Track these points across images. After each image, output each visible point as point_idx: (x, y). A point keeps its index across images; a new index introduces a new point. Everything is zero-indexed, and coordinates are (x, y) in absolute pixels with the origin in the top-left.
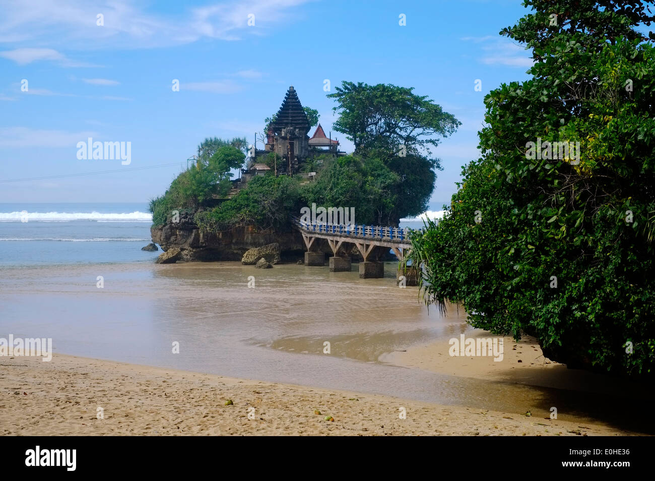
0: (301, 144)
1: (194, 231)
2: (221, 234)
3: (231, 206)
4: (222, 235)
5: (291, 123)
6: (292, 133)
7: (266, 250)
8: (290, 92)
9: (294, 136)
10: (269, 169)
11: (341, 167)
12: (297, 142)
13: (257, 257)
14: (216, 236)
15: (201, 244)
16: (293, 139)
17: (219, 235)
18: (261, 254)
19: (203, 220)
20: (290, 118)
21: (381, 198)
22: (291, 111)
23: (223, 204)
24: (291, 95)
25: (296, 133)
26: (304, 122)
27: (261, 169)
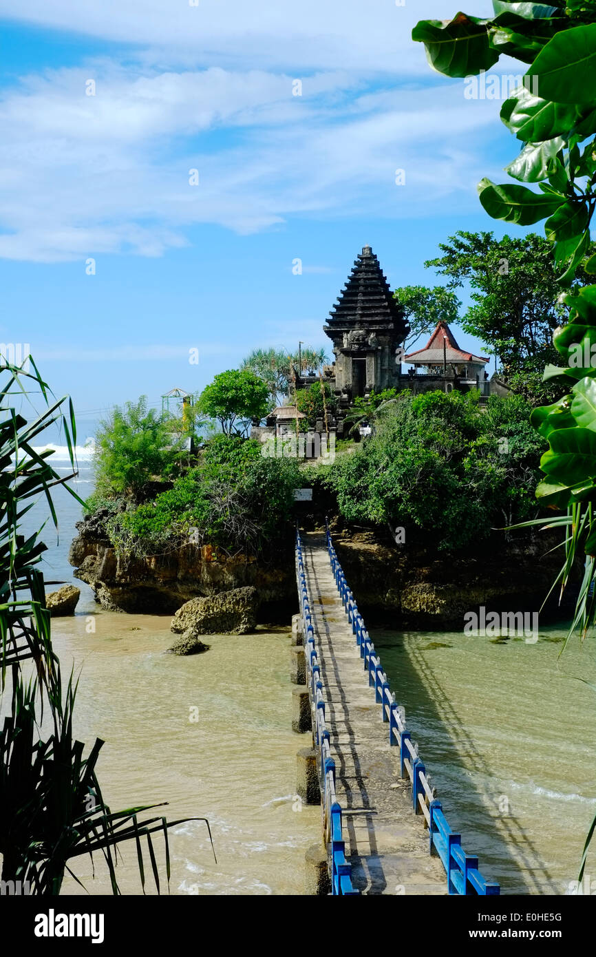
0: (382, 365)
1: (106, 551)
2: (153, 560)
4: (157, 562)
5: (361, 322)
6: (362, 342)
7: (223, 604)
8: (362, 259)
9: (365, 349)
10: (302, 416)
11: (416, 417)
12: (371, 361)
13: (202, 617)
14: (146, 564)
15: (118, 579)
16: (364, 354)
17: (150, 562)
18: (211, 612)
19: (118, 529)
20: (360, 312)
21: (505, 484)
22: (364, 296)
23: (158, 497)
24: (367, 265)
25: (370, 341)
26: (387, 318)
27: (285, 416)
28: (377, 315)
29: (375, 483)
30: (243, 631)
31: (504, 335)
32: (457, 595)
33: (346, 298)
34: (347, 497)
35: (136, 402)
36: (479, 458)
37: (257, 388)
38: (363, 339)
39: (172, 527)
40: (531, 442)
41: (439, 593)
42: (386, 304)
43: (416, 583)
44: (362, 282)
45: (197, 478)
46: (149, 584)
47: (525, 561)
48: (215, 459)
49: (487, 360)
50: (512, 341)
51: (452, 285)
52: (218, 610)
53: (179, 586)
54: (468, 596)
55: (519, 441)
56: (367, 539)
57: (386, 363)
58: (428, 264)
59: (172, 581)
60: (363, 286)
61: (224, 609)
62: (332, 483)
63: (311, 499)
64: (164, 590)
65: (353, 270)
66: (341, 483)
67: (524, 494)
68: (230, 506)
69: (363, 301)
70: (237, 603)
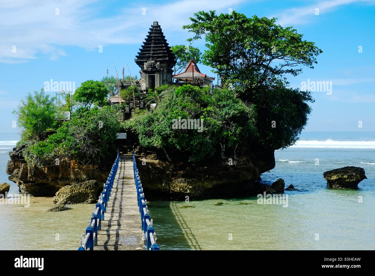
0: (163, 78)
1: (23, 164)
2: (46, 169)
4: (48, 169)
5: (153, 57)
6: (153, 66)
7: (79, 188)
8: (153, 27)
9: (155, 70)
10: (123, 101)
11: (177, 97)
12: (157, 75)
13: (69, 195)
14: (43, 171)
15: (29, 179)
16: (154, 72)
17: (45, 170)
18: (74, 192)
19: (29, 154)
20: (152, 52)
21: (222, 129)
22: (154, 45)
23: (49, 137)
24: (155, 30)
25: (157, 66)
26: (165, 55)
27: (115, 101)
28: (160, 53)
29: (157, 128)
30: (90, 202)
31: (221, 63)
32: (198, 184)
33: (145, 46)
34: (143, 136)
35: (39, 92)
36: (208, 116)
37: (102, 89)
38: (154, 65)
39: (55, 151)
40: (234, 110)
41: (189, 183)
42: (165, 48)
43: (178, 178)
44: (153, 38)
45: (67, 126)
46: (44, 181)
47: (231, 168)
48: (77, 117)
49: (214, 79)
50: (225, 66)
51: (196, 38)
52: (77, 191)
53: (59, 181)
54: (203, 184)
55: (228, 109)
56: (153, 158)
57: (165, 77)
58: (184, 27)
59: (55, 179)
60: (154, 40)
61: (80, 191)
62: (136, 129)
63: (126, 138)
64: (52, 184)
65: (149, 33)
66: (140, 129)
67: (231, 134)
68: (83, 139)
69: (154, 47)
70: (87, 188)
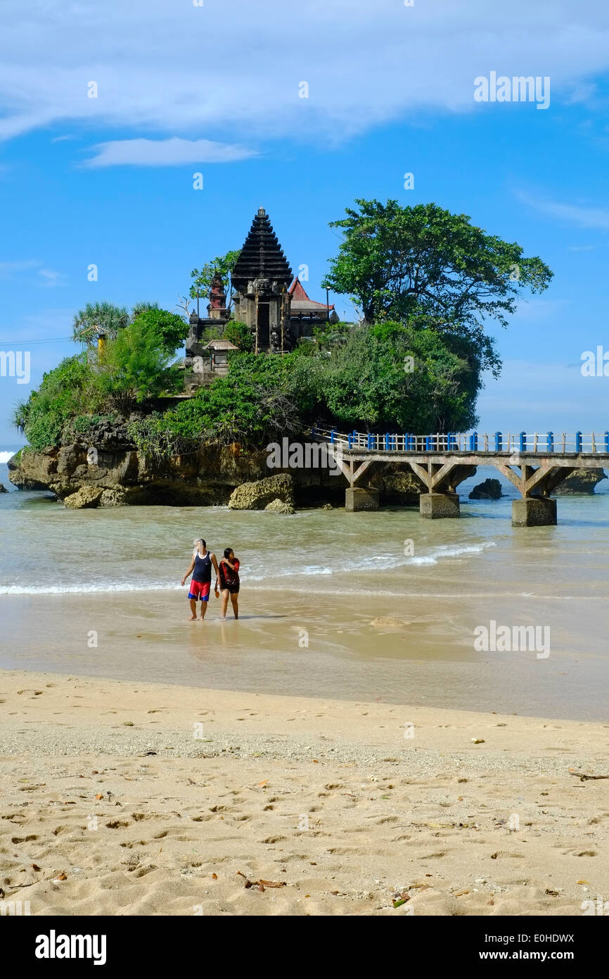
1: (129, 453)
2: (179, 459)
3: (200, 409)
4: (182, 460)
5: (265, 272)
6: (267, 289)
7: (271, 486)
8: (258, 218)
9: (270, 294)
12: (274, 304)
13: (255, 498)
14: (172, 462)
15: (141, 478)
16: (269, 299)
17: (175, 461)
18: (263, 493)
19: (144, 434)
20: (263, 263)
22: (265, 250)
25: (273, 288)
27: (221, 348)
28: (277, 266)
38: (268, 286)
44: (262, 237)
46: (168, 481)
58: (336, 224)
59: (191, 478)
60: (263, 242)
61: (273, 490)
65: (251, 228)
69: (266, 254)
70: (282, 485)
